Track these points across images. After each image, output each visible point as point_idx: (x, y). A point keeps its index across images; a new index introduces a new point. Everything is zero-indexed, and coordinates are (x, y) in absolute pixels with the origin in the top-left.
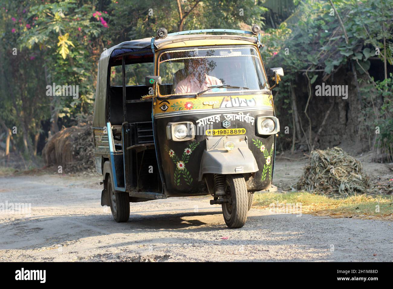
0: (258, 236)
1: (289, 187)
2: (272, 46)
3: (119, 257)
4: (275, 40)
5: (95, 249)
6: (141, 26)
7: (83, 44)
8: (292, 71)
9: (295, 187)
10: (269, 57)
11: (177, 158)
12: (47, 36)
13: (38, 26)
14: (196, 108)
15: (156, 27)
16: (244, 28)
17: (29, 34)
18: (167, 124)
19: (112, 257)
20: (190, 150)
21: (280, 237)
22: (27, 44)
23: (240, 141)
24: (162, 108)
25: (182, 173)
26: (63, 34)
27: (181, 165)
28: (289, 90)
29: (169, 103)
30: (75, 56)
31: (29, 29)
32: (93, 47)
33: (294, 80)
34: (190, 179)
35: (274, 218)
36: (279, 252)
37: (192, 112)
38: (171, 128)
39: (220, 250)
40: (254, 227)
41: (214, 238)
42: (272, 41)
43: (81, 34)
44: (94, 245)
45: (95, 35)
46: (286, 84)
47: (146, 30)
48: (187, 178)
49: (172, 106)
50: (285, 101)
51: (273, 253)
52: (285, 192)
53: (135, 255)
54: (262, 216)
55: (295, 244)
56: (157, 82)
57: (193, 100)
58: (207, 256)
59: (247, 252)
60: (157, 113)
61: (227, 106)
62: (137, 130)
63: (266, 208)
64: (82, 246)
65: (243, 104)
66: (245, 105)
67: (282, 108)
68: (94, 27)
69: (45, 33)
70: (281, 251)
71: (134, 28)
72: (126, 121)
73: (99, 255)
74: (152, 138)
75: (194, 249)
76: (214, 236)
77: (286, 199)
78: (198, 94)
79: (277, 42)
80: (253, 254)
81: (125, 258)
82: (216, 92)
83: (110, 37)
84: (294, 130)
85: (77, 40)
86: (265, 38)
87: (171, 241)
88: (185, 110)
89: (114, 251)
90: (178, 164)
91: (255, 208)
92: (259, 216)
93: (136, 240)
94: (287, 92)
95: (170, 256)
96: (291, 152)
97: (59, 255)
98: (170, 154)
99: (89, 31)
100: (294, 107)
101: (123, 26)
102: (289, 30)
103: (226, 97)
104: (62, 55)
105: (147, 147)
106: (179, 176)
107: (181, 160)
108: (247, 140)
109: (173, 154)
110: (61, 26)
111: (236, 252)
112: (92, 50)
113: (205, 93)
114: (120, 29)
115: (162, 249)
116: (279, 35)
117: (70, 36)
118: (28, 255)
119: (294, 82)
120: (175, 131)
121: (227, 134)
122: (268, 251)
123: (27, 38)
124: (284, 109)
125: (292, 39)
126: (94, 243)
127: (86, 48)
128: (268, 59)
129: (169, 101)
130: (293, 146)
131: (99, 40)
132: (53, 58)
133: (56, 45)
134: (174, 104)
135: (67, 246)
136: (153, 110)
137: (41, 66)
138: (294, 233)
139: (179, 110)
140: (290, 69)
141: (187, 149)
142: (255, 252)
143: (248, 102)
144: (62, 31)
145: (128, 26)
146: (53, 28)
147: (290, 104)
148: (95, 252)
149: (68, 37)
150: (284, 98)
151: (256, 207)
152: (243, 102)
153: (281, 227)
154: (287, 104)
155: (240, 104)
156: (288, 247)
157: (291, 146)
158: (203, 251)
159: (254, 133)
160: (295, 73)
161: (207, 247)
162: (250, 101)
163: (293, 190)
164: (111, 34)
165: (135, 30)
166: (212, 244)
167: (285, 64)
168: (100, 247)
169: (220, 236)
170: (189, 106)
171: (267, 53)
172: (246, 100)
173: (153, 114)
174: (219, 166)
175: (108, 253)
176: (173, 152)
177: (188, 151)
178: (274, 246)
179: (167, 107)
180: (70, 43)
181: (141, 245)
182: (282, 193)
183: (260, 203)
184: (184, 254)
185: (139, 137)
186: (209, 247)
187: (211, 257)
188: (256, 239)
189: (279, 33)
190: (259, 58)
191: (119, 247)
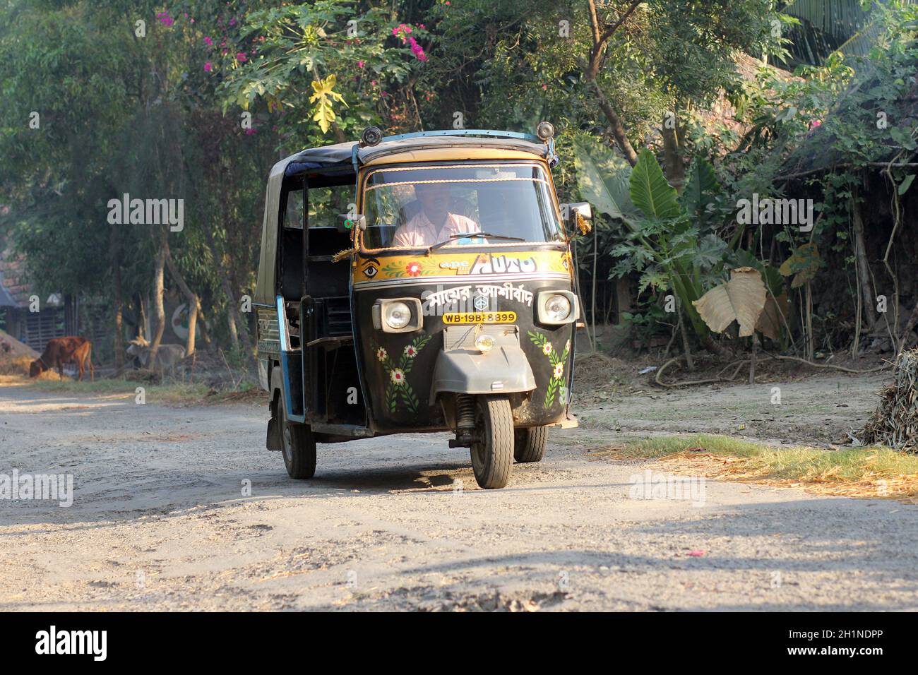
0: (773, 551)
1: (847, 436)
2: (810, 105)
3: (448, 595)
4: (818, 91)
5: (393, 577)
6: (505, 58)
7: (369, 100)
8: (855, 165)
9: (860, 435)
10: (801, 133)
11: (391, 362)
12: (285, 79)
13: (265, 58)
14: (426, 274)
15: (539, 62)
16: (743, 64)
17: (244, 75)
18: (373, 302)
19: (431, 594)
20: (414, 349)
21: (826, 553)
22: (240, 97)
23: (506, 333)
24: (367, 272)
25: (399, 390)
26: (323, 75)
27: (398, 376)
28: (848, 209)
29: (379, 264)
30: (349, 125)
31: (243, 63)
32: (391, 107)
33: (861, 187)
34: (414, 401)
35: (811, 509)
36: (823, 588)
37: (418, 280)
38: (380, 308)
39: (686, 580)
40: (764, 529)
41: (671, 554)
42: (809, 95)
43: (364, 76)
44: (391, 566)
45: (396, 79)
46: (840, 196)
47: (516, 66)
48: (408, 400)
49: (384, 270)
50: (839, 234)
51: (808, 588)
52: (837, 448)
53: (486, 591)
54: (782, 504)
55: (861, 569)
56: (357, 226)
57: (421, 260)
58: (654, 595)
59: (748, 587)
60: (358, 282)
61: (483, 272)
62: (326, 311)
63: (793, 485)
64: (364, 567)
65: (513, 268)
66: (517, 269)
67: (830, 252)
68: (393, 59)
69: (282, 73)
70: (827, 586)
71: (487, 62)
72: (307, 293)
73: (404, 591)
74: (348, 327)
75: (625, 578)
76: (671, 548)
77: (838, 463)
78: (431, 248)
79: (820, 98)
80: (763, 591)
81: (464, 596)
82: (465, 246)
83: (431, 82)
84: (859, 303)
85: (355, 90)
86: (793, 87)
87: (570, 559)
88: (407, 276)
89: (440, 580)
90: (393, 375)
91: (766, 483)
92: (776, 504)
93: (490, 555)
94: (843, 213)
95: (566, 594)
96: (851, 354)
97: (310, 588)
98: (379, 355)
99: (383, 70)
100: (859, 248)
101: (461, 58)
102: (849, 68)
103: (482, 254)
104: (320, 123)
105: (342, 341)
106: (395, 396)
107: (398, 366)
108: (518, 334)
109: (384, 356)
110: (318, 57)
111: (722, 587)
112: (390, 113)
113: (444, 247)
114: (454, 64)
115: (550, 578)
116: (825, 81)
117: (338, 80)
118: (238, 588)
119: (859, 191)
120: (388, 314)
121: (481, 322)
122: (796, 584)
123: (240, 83)
124: (836, 252)
125: (855, 89)
126: (391, 562)
127: (375, 109)
128: (798, 137)
129: (379, 259)
130: (857, 339)
131: (404, 91)
132: (299, 132)
133: (307, 101)
134: (388, 266)
135: (329, 568)
136: (352, 276)
137: (271, 149)
138: (859, 543)
139: (397, 276)
140: (850, 161)
141: (409, 347)
142: (767, 586)
143: (522, 265)
144: (319, 67)
145: (472, 58)
146: (300, 62)
147: (849, 242)
148: (393, 582)
149: (334, 83)
150: (837, 227)
151: (769, 481)
152: (512, 263)
153: (827, 529)
154: (842, 241)
155: (507, 268)
156: (844, 576)
157: (852, 341)
158: (645, 582)
159: (532, 320)
160: (861, 170)
161: (655, 573)
162: (526, 263)
163: (856, 442)
164: (432, 76)
165: (489, 67)
166: (666, 568)
167: (840, 149)
168: (406, 572)
169: (684, 549)
170: (414, 269)
171: (798, 122)
172: (518, 260)
173: (351, 283)
174: (462, 378)
175: (425, 585)
176: (385, 352)
177: (411, 351)
178: (811, 574)
179: (374, 271)
180: (338, 96)
181: (500, 568)
182: (830, 449)
183: (778, 472)
184: (602, 589)
185: (330, 323)
186: (658, 576)
187: (664, 597)
188: (768, 557)
189: (825, 75)
190: (548, 184)
191: (449, 572)
